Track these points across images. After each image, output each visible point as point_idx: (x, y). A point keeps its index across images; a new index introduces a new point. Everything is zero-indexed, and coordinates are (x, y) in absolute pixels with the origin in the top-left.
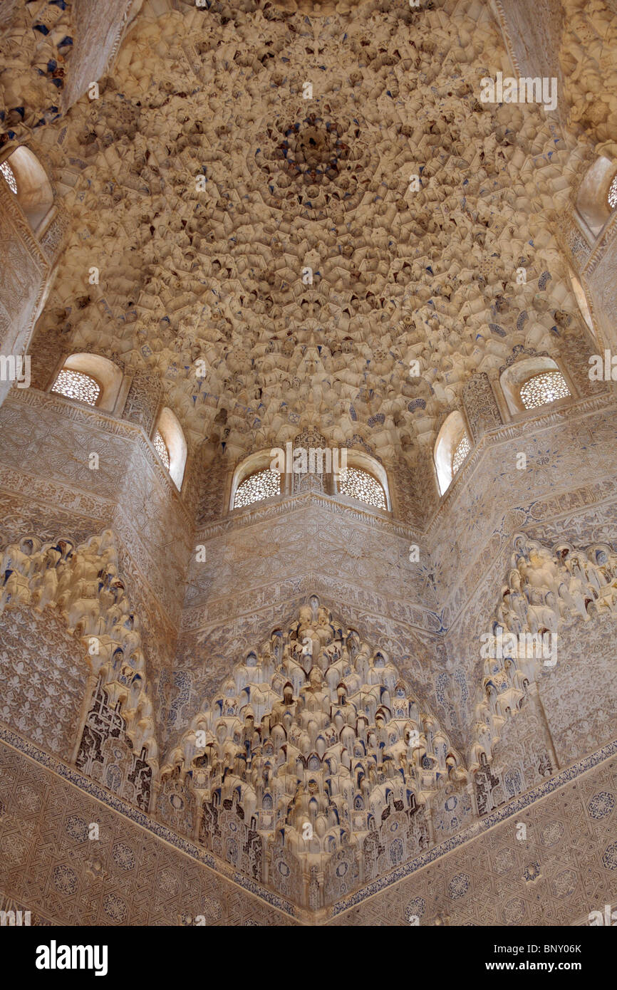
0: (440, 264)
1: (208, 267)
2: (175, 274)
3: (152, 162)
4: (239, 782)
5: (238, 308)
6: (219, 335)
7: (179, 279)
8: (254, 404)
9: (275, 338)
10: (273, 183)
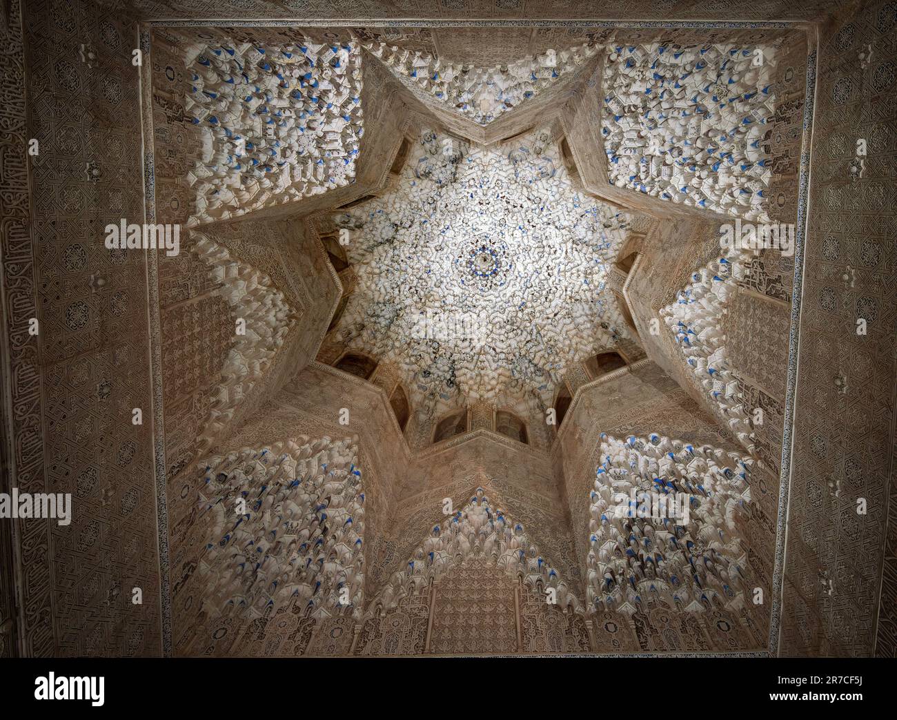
0: (466, 194)
1: (553, 278)
2: (566, 290)
3: (529, 338)
4: (749, 148)
5: (559, 251)
6: (575, 253)
7: (566, 288)
8: (589, 215)
9: (556, 227)
10: (508, 267)
